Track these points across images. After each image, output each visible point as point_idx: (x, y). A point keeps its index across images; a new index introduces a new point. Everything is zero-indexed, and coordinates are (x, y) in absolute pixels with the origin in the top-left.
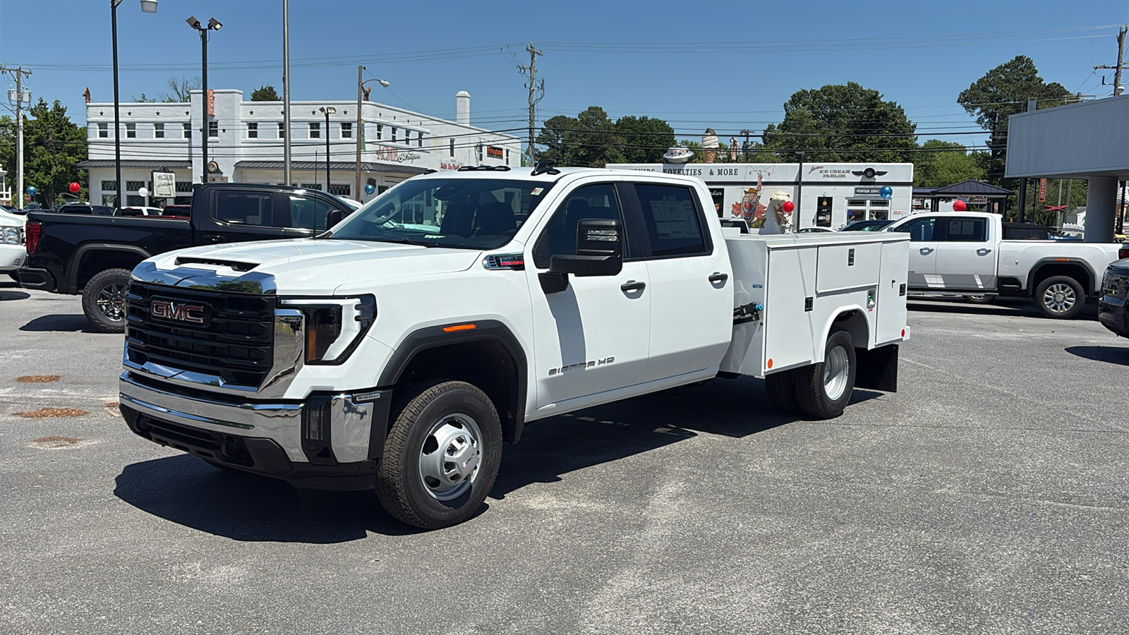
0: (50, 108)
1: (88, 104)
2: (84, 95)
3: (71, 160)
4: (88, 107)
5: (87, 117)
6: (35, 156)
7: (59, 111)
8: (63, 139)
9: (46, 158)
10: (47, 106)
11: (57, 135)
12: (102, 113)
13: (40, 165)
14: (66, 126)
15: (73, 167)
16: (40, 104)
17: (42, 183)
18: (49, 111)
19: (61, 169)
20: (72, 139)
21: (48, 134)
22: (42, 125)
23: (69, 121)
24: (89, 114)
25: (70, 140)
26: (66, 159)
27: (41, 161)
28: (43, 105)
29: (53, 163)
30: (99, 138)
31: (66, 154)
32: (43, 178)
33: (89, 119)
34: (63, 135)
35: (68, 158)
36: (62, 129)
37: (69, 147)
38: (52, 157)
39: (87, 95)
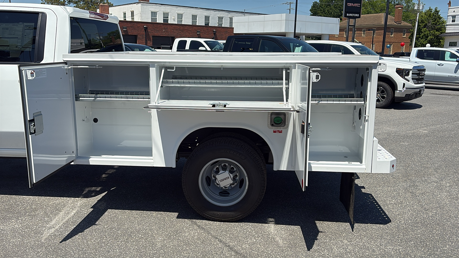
0: (433, 11)
1: (449, 8)
2: (448, 4)
3: (437, 33)
4: (449, 9)
5: (448, 14)
6: (422, 32)
7: (437, 12)
8: (436, 24)
9: (426, 33)
10: (432, 11)
11: (433, 23)
12: (454, 11)
13: (423, 36)
14: (438, 18)
15: (438, 36)
16: (429, 10)
17: (423, 44)
18: (432, 12)
19: (432, 37)
20: (440, 24)
21: (429, 23)
22: (427, 19)
23: (440, 16)
24: (449, 12)
25: (438, 25)
26: (435, 33)
27: (424, 34)
28: (430, 10)
29: (429, 35)
30: (451, 23)
31: (435, 30)
32: (424, 42)
33: (448, 15)
34: (436, 23)
35: (436, 32)
36: (436, 20)
37: (438, 28)
38: (429, 32)
39: (450, 4)
